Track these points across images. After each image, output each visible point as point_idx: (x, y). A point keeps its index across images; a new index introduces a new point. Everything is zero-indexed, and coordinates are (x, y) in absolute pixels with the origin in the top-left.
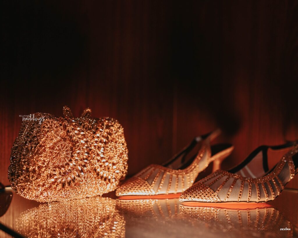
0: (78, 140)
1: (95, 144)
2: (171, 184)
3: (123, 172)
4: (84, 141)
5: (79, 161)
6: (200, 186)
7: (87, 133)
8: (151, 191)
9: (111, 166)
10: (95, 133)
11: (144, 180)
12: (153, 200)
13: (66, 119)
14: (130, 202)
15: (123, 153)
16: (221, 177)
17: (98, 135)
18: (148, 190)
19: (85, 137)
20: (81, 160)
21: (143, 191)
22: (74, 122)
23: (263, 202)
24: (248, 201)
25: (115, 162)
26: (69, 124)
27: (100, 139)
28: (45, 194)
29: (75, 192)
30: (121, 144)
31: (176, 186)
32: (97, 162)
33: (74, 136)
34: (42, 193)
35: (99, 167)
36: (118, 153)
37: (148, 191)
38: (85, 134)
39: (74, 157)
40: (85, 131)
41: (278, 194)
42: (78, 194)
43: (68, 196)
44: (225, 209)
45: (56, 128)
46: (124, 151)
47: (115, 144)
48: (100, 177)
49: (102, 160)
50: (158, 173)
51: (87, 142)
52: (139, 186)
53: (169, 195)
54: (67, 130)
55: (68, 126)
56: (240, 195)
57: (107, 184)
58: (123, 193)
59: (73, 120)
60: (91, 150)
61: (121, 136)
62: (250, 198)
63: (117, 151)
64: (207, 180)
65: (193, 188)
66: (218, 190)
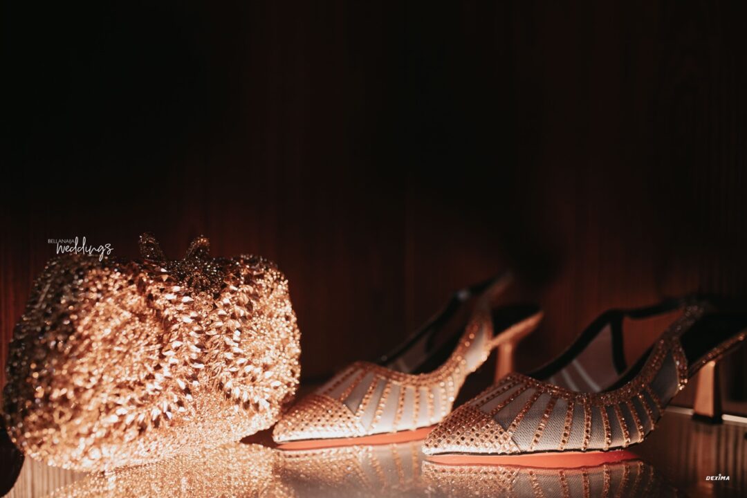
0: (175, 316)
1: (220, 324)
2: (403, 409)
3: (289, 385)
4: (192, 318)
5: (179, 366)
6: (471, 414)
7: (197, 297)
8: (356, 427)
9: (261, 373)
10: (217, 296)
11: (340, 401)
12: (362, 448)
13: (145, 267)
14: (306, 455)
15: (287, 339)
16: (519, 392)
17: (226, 300)
18: (350, 424)
19: (193, 309)
20: (186, 364)
21: (337, 428)
22: (164, 273)
23: (617, 450)
24: (583, 449)
25: (269, 362)
26: (152, 279)
27: (230, 310)
28: (95, 454)
29: (172, 443)
30: (284, 319)
31: (415, 413)
32: (224, 365)
33: (165, 308)
34: (86, 453)
35: (230, 376)
36: (277, 341)
37: (348, 427)
38: (193, 300)
39: (166, 359)
40: (193, 294)
41: (652, 428)
42: (178, 446)
43: (156, 453)
44: (530, 470)
45: (118, 290)
46: (292, 334)
47: (269, 319)
48: (233, 400)
49: (236, 360)
50: (373, 385)
51: (197, 320)
52: (328, 416)
53: (399, 433)
54: (147, 293)
55: (149, 285)
56: (565, 435)
57: (252, 415)
58: (290, 436)
59: (163, 267)
60: (208, 337)
61: (282, 301)
62: (588, 442)
63: (273, 336)
64: (488, 398)
65: (454, 420)
66: (514, 425)
